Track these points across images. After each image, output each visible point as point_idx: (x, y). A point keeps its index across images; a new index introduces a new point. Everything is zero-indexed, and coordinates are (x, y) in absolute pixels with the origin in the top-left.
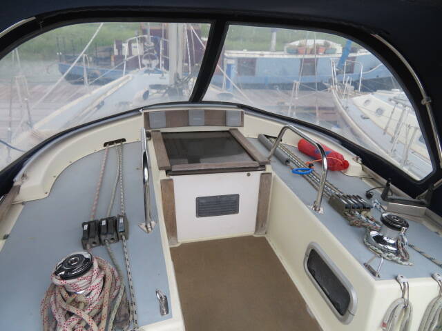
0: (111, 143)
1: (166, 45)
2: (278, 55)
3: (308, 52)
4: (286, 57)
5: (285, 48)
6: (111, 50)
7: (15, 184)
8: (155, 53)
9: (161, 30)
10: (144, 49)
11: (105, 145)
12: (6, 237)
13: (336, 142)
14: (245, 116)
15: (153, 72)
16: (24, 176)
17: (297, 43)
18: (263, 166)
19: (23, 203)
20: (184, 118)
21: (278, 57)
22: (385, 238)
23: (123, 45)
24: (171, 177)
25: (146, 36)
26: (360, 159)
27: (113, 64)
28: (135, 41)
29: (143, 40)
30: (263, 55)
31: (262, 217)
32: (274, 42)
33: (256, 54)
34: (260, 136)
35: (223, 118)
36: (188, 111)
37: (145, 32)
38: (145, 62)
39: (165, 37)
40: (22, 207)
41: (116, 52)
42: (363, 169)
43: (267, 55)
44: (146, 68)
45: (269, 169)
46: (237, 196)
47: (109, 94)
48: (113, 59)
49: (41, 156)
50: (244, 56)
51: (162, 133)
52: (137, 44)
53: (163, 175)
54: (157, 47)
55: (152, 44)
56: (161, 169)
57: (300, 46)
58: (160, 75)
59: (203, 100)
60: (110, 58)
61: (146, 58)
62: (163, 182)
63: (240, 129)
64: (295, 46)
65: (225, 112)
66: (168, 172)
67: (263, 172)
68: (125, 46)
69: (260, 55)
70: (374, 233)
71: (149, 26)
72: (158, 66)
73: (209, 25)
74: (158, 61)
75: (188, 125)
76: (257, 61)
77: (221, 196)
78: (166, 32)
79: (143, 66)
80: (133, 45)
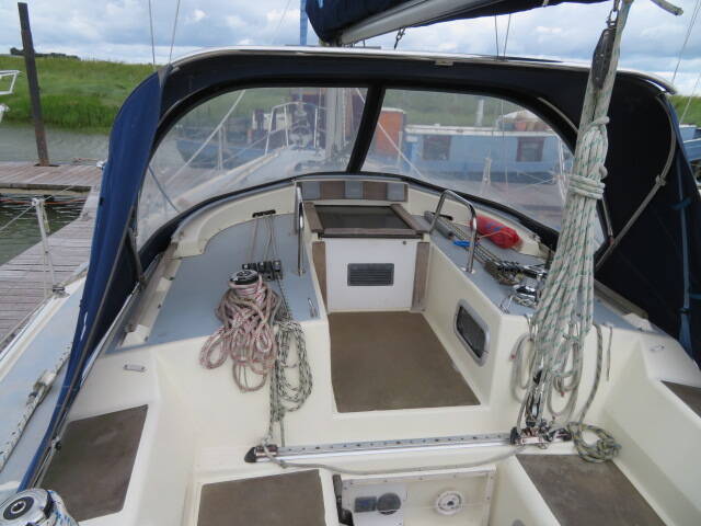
0: (261, 214)
1: (323, 114)
2: (485, 132)
3: (531, 127)
4: (497, 134)
5: (497, 121)
6: (248, 122)
7: (173, 241)
8: (308, 125)
9: (318, 96)
10: (293, 121)
11: (254, 215)
12: (172, 279)
13: (514, 220)
14: (410, 190)
15: (305, 149)
16: (182, 233)
17: (513, 115)
18: (420, 235)
19: (180, 258)
20: (339, 189)
21: (484, 134)
22: (527, 288)
23: (266, 115)
24: (324, 240)
25: (297, 103)
26: (538, 237)
27: (249, 140)
28: (282, 110)
29: (292, 109)
30: (462, 131)
31: (419, 292)
32: (480, 113)
33: (452, 131)
34: (426, 213)
35: (383, 191)
36: (344, 182)
37: (295, 98)
38: (294, 137)
39: (323, 105)
40: (180, 261)
41: (254, 125)
42: (540, 248)
43: (468, 131)
44: (294, 145)
45: (427, 238)
46: (392, 266)
47: (251, 171)
48: (249, 135)
49: (193, 220)
50: (433, 132)
51: (316, 206)
52: (285, 115)
53: (315, 237)
54: (311, 118)
55: (305, 114)
56: (313, 231)
57: (519, 119)
58: (314, 152)
59: (362, 170)
60: (245, 134)
61: (296, 131)
62: (315, 244)
63: (403, 204)
64: (510, 119)
65: (386, 184)
66: (321, 235)
67: (419, 240)
68: (268, 117)
69: (458, 131)
70: (517, 287)
71: (302, 91)
72: (311, 143)
73: (366, 90)
74: (310, 136)
75: (344, 198)
76: (453, 140)
77: (374, 265)
78: (324, 98)
79: (291, 143)
80: (278, 116)
